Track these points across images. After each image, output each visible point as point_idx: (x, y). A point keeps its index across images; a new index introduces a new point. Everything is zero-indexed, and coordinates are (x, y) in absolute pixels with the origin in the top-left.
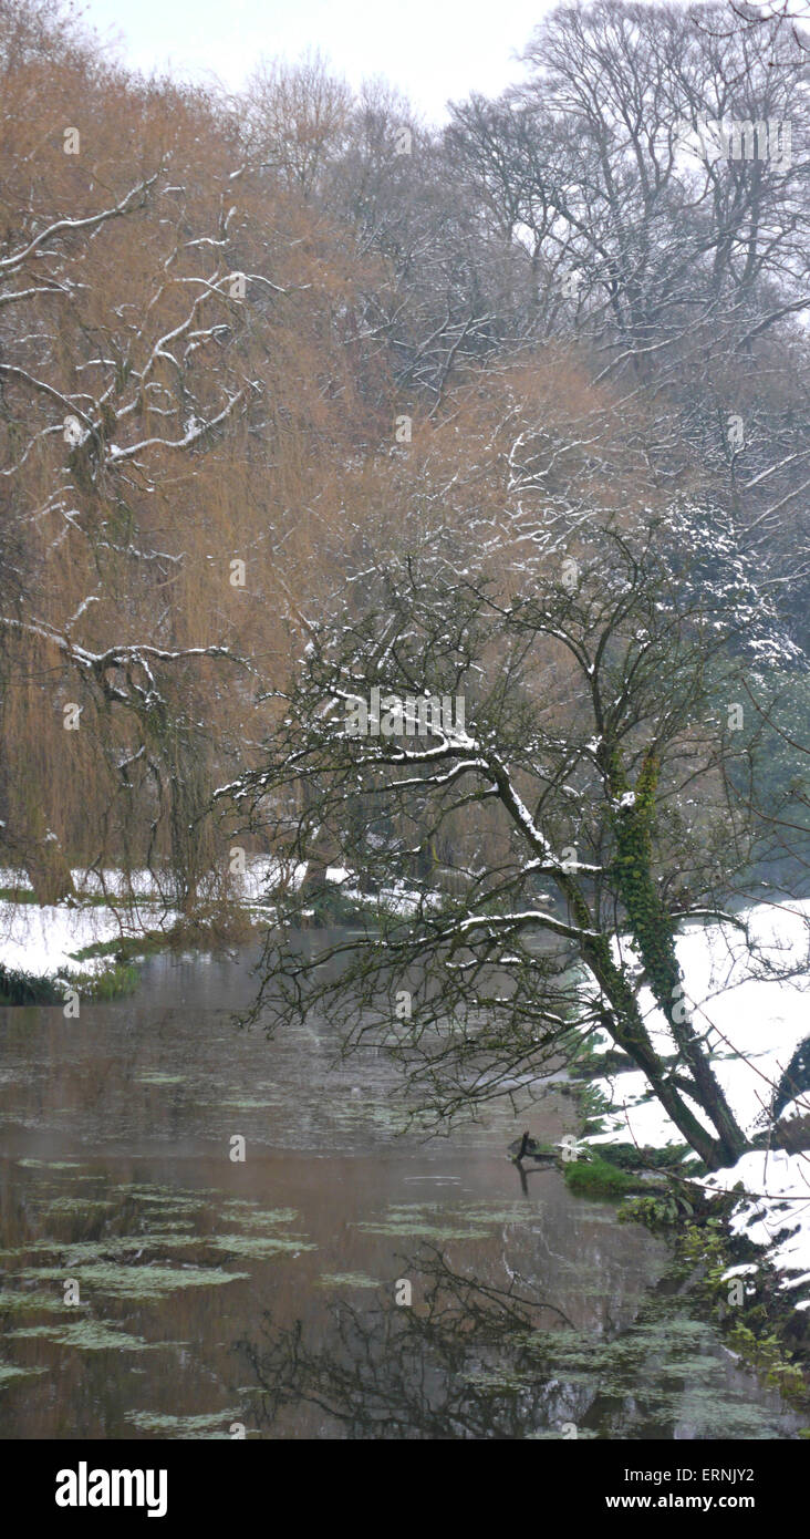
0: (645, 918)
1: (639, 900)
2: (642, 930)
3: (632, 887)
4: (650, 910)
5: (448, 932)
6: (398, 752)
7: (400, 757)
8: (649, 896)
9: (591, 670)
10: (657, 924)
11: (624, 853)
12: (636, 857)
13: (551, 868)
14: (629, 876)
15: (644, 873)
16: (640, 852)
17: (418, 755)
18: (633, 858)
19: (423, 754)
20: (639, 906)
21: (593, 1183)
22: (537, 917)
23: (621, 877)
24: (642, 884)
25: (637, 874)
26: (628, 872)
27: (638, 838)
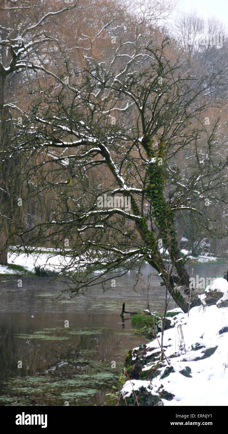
0: (160, 211)
1: (157, 202)
2: (158, 215)
3: (155, 197)
4: (162, 207)
5: (82, 217)
6: (60, 142)
7: (61, 144)
8: (161, 201)
9: (141, 108)
10: (165, 213)
11: (151, 183)
12: (156, 185)
13: (124, 191)
14: (153, 193)
15: (160, 192)
16: (158, 182)
17: (69, 143)
18: (155, 185)
19: (71, 143)
20: (157, 205)
21: (139, 321)
22: (117, 210)
23: (150, 193)
24: (159, 196)
25: (156, 192)
26: (153, 190)
27: (157, 177)
